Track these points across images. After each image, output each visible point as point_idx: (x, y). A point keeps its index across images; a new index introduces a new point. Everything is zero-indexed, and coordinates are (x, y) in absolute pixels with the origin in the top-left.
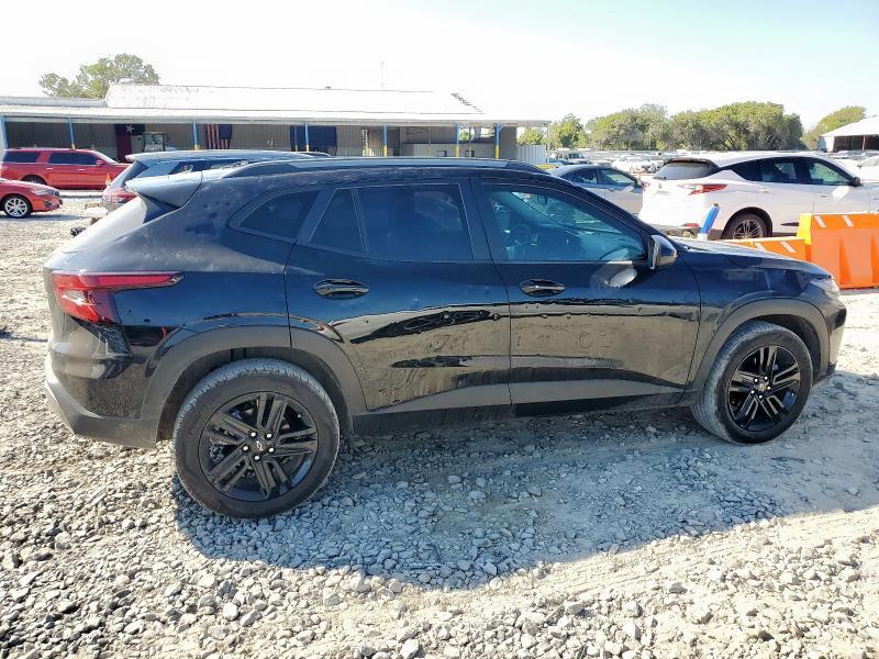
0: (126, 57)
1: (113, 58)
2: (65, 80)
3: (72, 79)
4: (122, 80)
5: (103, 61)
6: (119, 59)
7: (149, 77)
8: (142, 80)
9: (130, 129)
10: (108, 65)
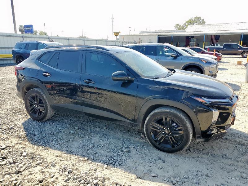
0: (197, 17)
1: (193, 18)
2: (180, 25)
3: (182, 25)
4: (195, 24)
5: (191, 19)
6: (195, 18)
7: (203, 23)
8: (200, 23)
9: (190, 37)
10: (192, 20)
